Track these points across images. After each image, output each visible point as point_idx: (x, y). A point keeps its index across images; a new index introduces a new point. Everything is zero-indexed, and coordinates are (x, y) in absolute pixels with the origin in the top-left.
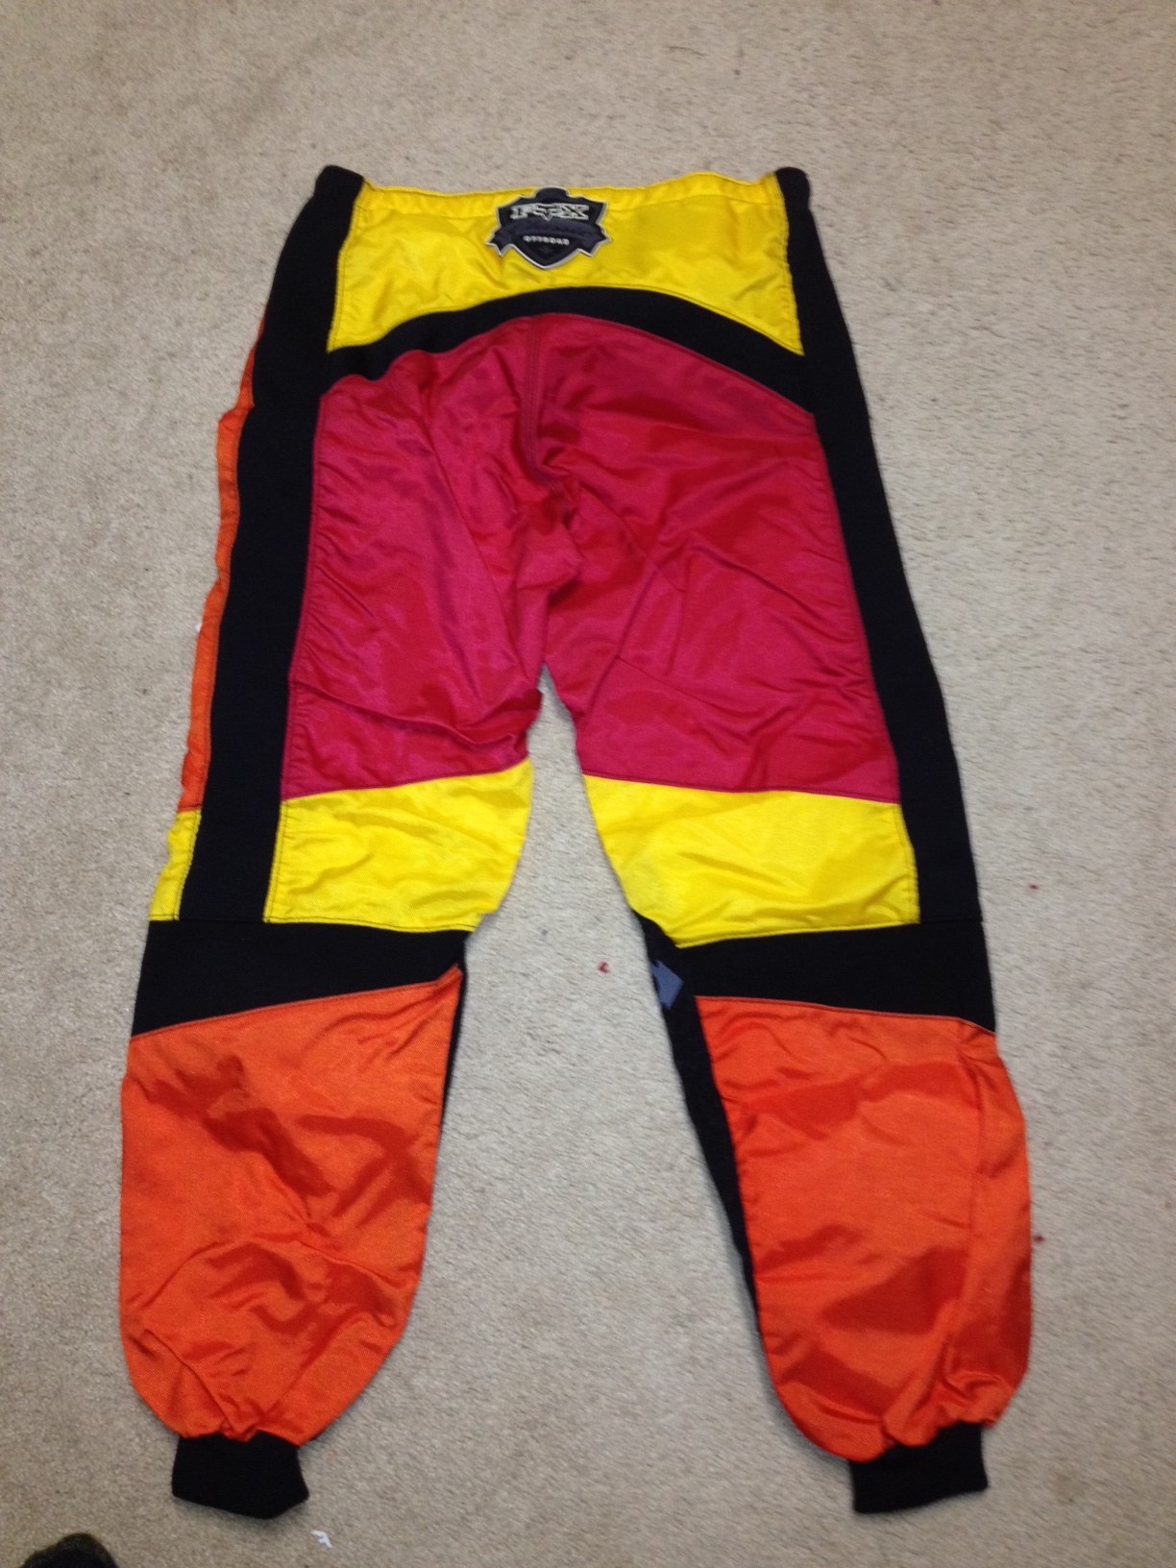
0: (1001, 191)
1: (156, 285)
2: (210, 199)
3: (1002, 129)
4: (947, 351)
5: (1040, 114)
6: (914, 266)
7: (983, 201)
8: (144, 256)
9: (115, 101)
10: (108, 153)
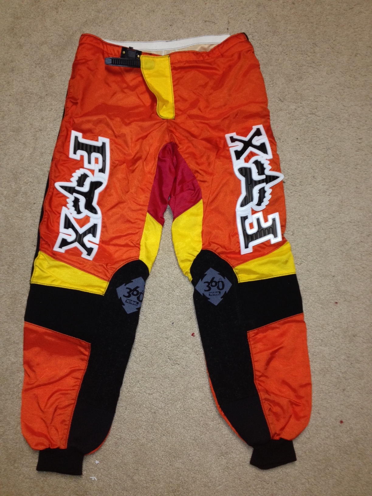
0: (317, 67)
1: (34, 106)
2: (52, 76)
3: (317, 46)
4: (301, 122)
5: (329, 40)
6: (289, 93)
7: (311, 71)
8: (30, 97)
9: (18, 44)
10: (17, 61)
